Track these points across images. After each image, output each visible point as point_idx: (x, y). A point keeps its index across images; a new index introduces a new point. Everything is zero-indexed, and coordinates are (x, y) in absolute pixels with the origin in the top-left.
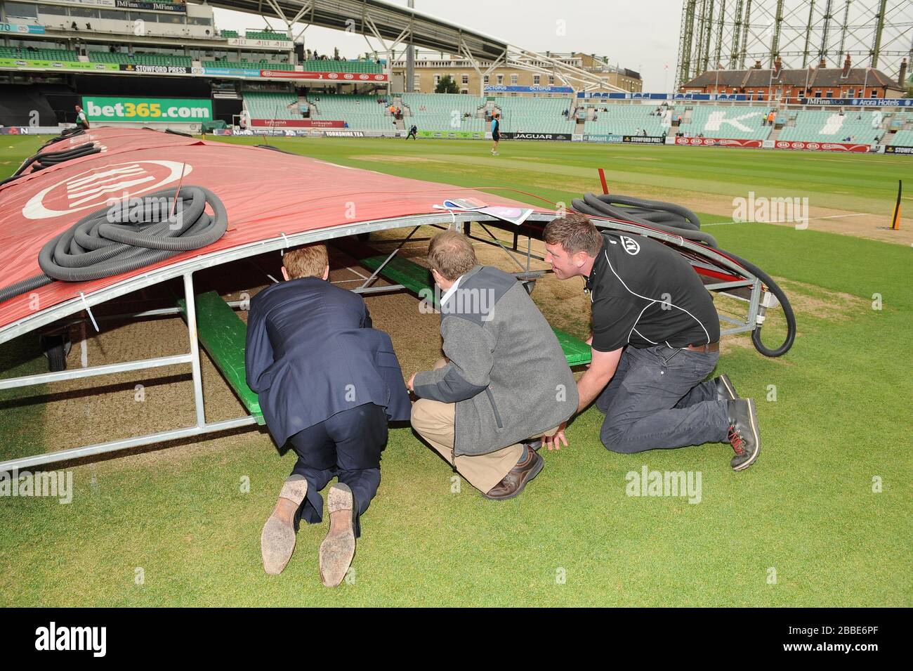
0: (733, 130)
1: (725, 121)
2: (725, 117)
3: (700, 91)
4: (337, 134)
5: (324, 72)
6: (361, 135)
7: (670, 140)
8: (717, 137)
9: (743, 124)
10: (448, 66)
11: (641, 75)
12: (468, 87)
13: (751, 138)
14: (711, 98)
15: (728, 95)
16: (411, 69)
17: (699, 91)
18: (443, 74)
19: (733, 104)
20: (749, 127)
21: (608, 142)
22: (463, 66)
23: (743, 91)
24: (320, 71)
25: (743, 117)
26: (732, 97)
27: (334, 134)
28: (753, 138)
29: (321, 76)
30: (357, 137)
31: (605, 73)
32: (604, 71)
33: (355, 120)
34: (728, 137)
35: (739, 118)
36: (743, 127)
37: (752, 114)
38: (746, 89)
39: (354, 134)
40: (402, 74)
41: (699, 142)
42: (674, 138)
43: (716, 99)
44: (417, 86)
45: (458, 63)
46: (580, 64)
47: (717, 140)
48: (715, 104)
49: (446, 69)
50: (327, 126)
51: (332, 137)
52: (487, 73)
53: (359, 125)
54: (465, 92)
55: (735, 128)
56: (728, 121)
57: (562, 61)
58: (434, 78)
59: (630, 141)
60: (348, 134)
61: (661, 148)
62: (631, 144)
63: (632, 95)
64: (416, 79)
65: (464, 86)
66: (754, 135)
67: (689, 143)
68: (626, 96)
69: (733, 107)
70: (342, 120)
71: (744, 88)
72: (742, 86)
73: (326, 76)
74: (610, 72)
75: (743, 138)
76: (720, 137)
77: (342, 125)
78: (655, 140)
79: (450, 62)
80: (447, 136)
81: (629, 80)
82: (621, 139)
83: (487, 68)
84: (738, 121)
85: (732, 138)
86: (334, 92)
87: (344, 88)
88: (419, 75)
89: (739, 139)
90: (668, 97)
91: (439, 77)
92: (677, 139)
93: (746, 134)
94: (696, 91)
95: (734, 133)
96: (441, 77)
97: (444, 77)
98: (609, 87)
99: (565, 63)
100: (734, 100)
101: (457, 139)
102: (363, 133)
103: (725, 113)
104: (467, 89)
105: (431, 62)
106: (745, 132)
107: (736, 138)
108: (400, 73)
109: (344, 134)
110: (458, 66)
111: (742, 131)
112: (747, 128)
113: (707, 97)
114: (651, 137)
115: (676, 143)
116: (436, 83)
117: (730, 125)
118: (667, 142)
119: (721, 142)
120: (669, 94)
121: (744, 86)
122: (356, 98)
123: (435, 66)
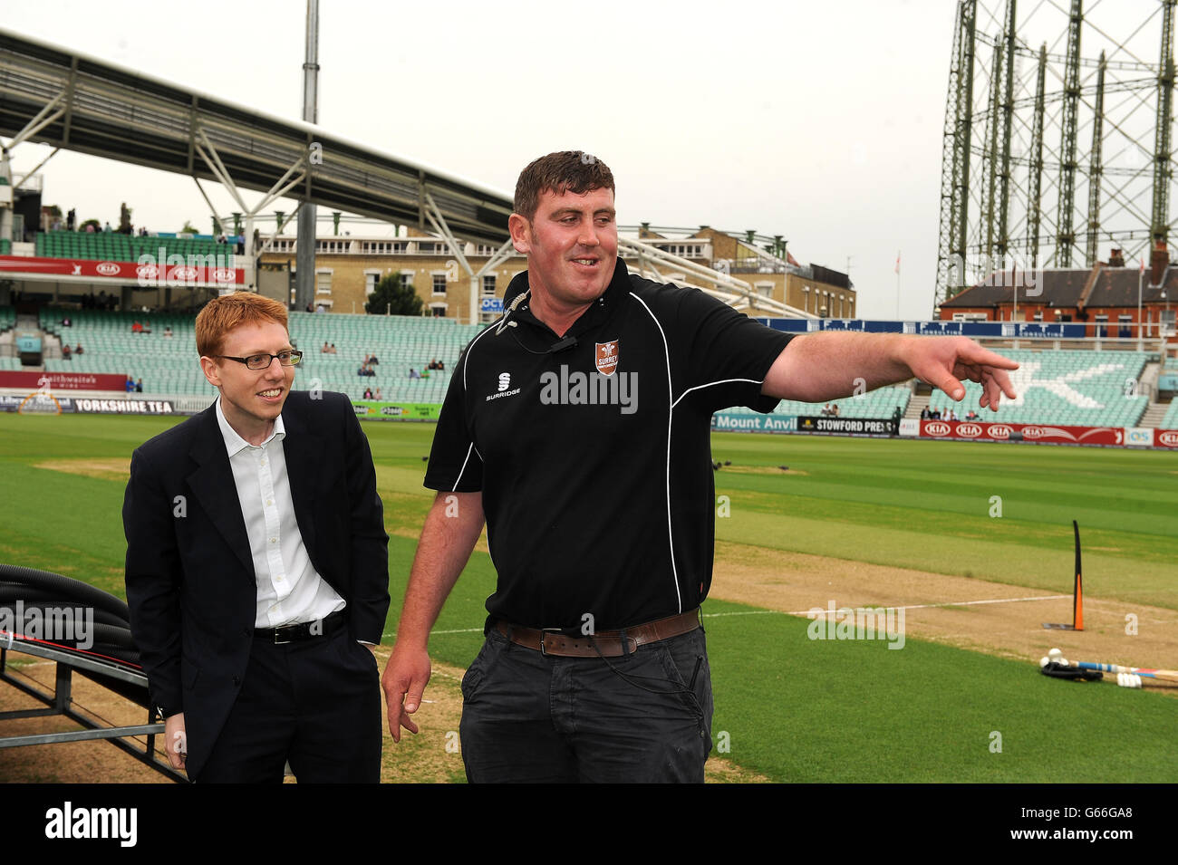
0: (1055, 404)
1: (1037, 383)
2: (1039, 375)
3: (985, 315)
4: (104, 406)
5: (85, 258)
6: (167, 408)
7: (910, 426)
8: (1018, 421)
9: (1079, 391)
10: (400, 253)
11: (850, 278)
12: (445, 300)
13: (1099, 424)
14: (1004, 331)
15: (1044, 325)
16: (308, 259)
17: (982, 316)
18: (385, 270)
19: (1057, 346)
20: (1093, 397)
21: (762, 430)
22: (435, 253)
23: (1083, 315)
24: (76, 257)
25: (1080, 375)
26: (1053, 329)
27: (95, 406)
28: (1102, 422)
29: (78, 269)
30: (155, 414)
31: (765, 274)
32: (763, 270)
33: (157, 374)
34: (1044, 421)
35: (1070, 377)
36: (1080, 396)
37: (1101, 369)
38: (1089, 312)
39: (148, 407)
40: (285, 268)
41: (976, 431)
42: (916, 423)
43: (1017, 333)
44: (322, 296)
45: (423, 246)
46: (707, 252)
47: (1018, 427)
48: (1016, 344)
49: (394, 258)
50: (81, 387)
51: (91, 413)
52: (488, 269)
53: (163, 384)
54: (440, 312)
55: (1061, 401)
56: (1044, 383)
57: (664, 247)
58: (366, 279)
59: (815, 429)
60: (134, 407)
61: (885, 447)
62: (815, 437)
63: (821, 323)
64: (320, 279)
65: (437, 299)
66: (1104, 416)
67: (953, 434)
68: (810, 327)
69: (1057, 352)
70: (121, 372)
71: (1085, 308)
72: (1081, 305)
73: (89, 269)
74: (775, 272)
75: (1079, 423)
76: (1026, 421)
77: (120, 383)
78: (874, 427)
79: (404, 244)
80: (382, 415)
81: (823, 290)
82: (794, 424)
83: (486, 259)
84: (1069, 384)
85: (1053, 421)
86: (112, 308)
87: (137, 296)
88: (331, 270)
89: (1070, 423)
90: (905, 328)
91: (377, 277)
92: (923, 424)
93: (1084, 416)
94: (975, 315)
95: (1058, 411)
96: (381, 276)
97: (387, 276)
98: (774, 306)
99: (673, 250)
100: (1058, 338)
101: (403, 420)
102: (171, 404)
103: (1037, 365)
104: (445, 305)
105: (360, 242)
106: (1082, 411)
107: (1062, 422)
108: (279, 267)
109: (122, 407)
110: (422, 253)
111: (1076, 408)
112: (1089, 399)
113: (997, 330)
114: (863, 421)
115: (923, 432)
116: (370, 290)
117: (1050, 393)
118: (902, 431)
119: (1027, 432)
120: (909, 323)
121: (1085, 303)
122: (164, 323)
123: (370, 251)
